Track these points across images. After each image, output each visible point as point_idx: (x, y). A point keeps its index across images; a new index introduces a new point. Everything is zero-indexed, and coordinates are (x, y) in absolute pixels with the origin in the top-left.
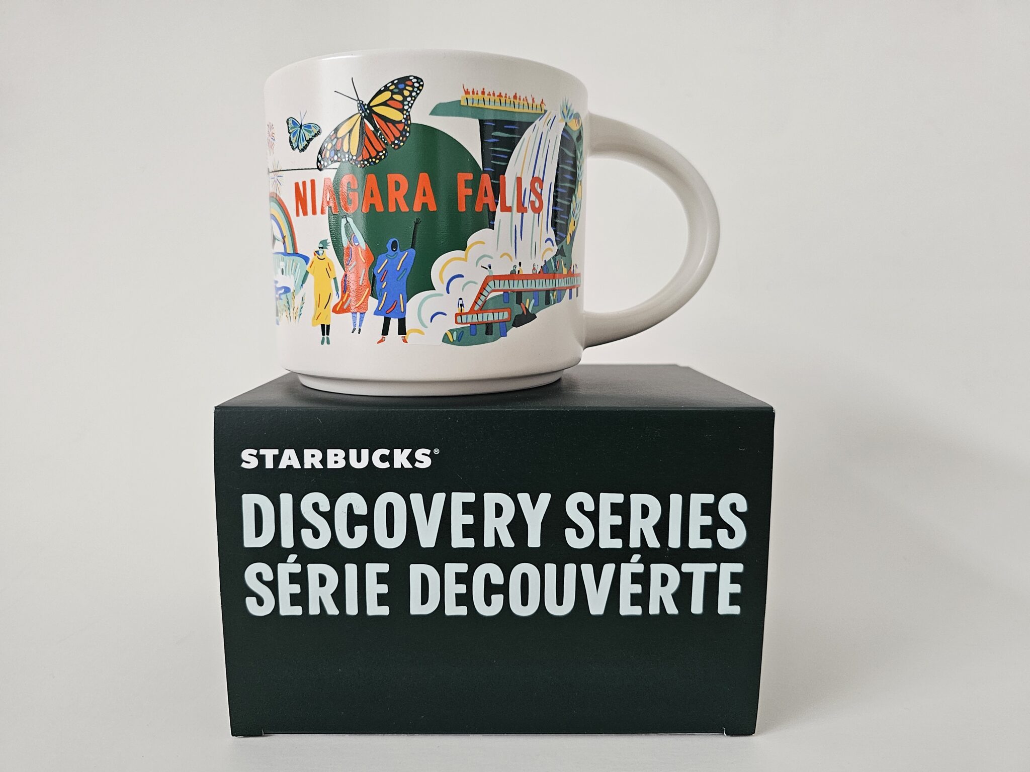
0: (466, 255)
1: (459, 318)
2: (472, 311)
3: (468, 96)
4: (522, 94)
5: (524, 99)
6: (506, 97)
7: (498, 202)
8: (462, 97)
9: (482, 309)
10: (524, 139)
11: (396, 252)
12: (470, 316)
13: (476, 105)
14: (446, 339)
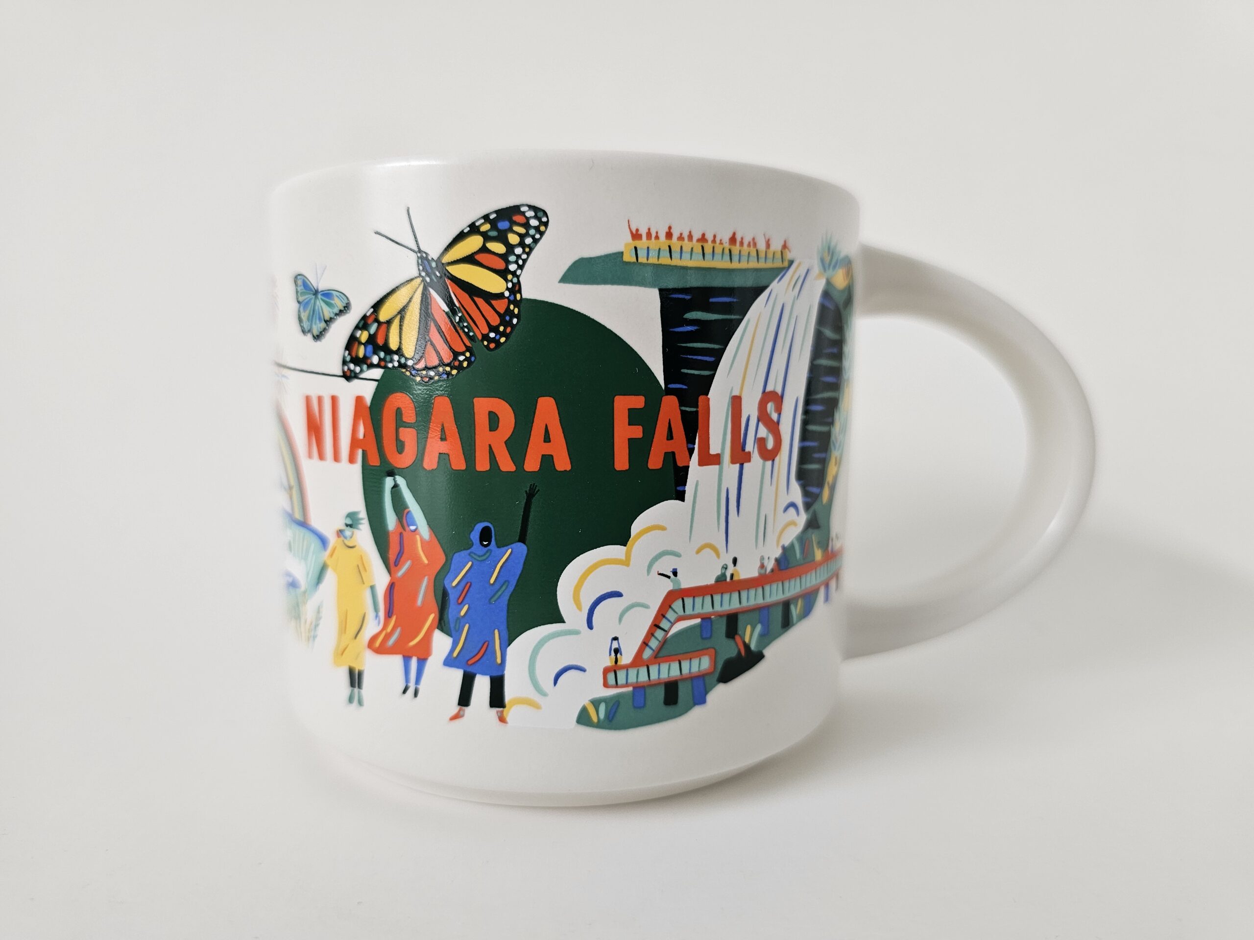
0: (628, 555)
1: (611, 677)
2: (638, 661)
3: (638, 243)
4: (746, 233)
5: (749, 243)
6: (714, 241)
7: (693, 449)
8: (627, 245)
9: (659, 657)
10: (749, 321)
11: (488, 548)
12: (632, 672)
13: (653, 260)
14: (583, 718)
